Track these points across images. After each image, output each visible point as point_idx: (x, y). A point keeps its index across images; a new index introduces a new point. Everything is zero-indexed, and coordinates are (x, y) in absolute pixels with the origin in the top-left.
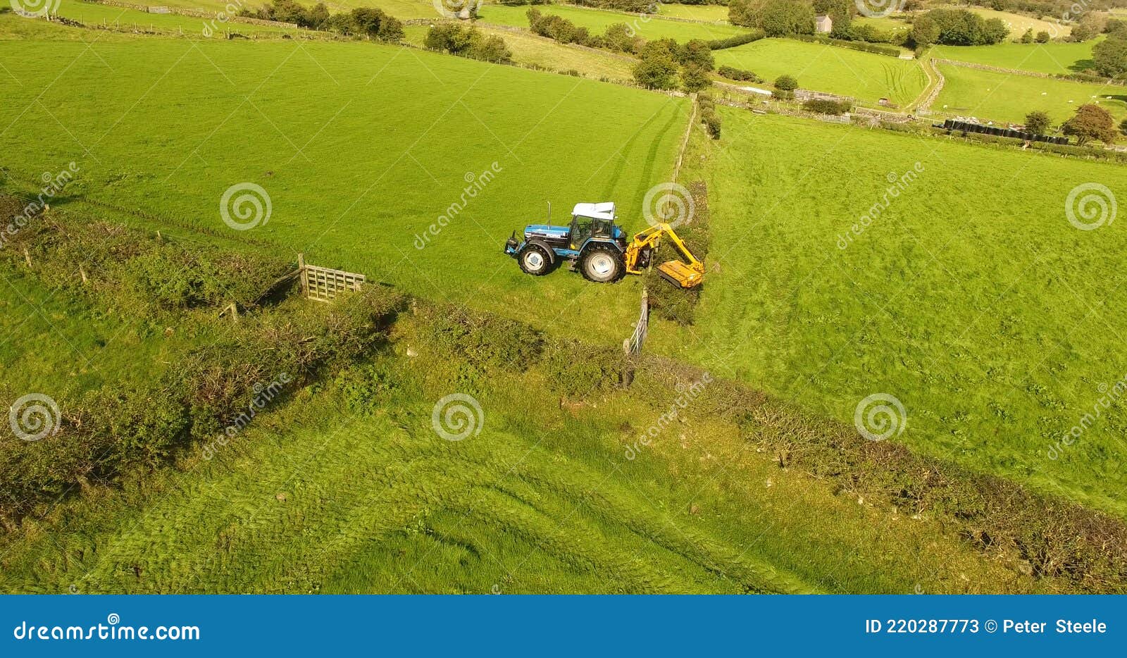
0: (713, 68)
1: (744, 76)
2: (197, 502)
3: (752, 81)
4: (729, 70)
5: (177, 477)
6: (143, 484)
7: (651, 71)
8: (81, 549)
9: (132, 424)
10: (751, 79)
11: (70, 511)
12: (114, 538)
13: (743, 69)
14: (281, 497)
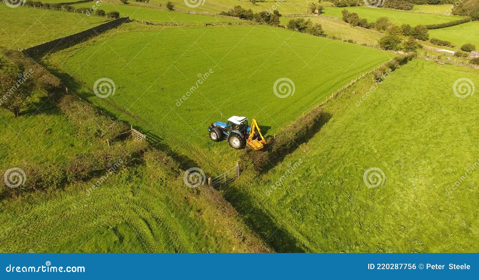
0: (428, 39)
1: (443, 43)
2: (64, 200)
3: (448, 46)
4: (436, 40)
5: (62, 192)
6: (52, 192)
7: (387, 42)
8: (28, 207)
9: (48, 175)
10: (447, 45)
11: (31, 196)
12: (38, 206)
13: (443, 40)
14: (85, 206)
